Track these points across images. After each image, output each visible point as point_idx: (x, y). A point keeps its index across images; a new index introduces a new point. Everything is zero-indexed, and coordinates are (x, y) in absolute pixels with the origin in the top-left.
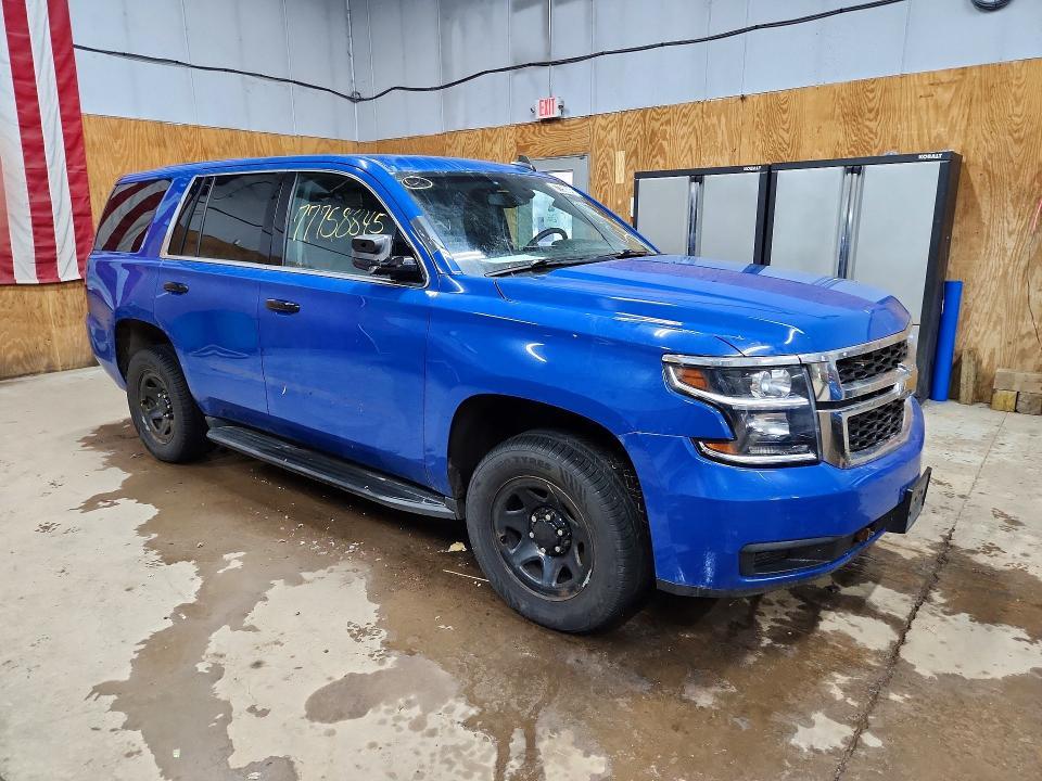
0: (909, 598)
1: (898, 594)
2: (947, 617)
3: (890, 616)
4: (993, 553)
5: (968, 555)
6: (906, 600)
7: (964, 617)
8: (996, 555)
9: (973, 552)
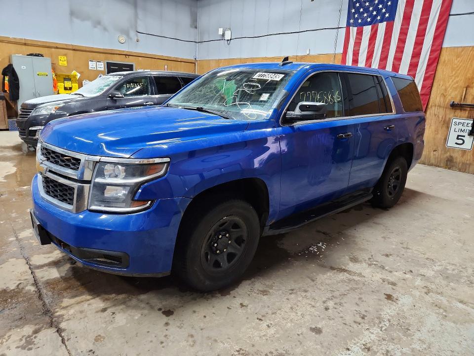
0: (41, 280)
1: (48, 278)
2: (19, 282)
3: (41, 268)
4: (24, 341)
5: (37, 327)
6: (42, 278)
7: (12, 287)
8: (21, 340)
9: (36, 332)
